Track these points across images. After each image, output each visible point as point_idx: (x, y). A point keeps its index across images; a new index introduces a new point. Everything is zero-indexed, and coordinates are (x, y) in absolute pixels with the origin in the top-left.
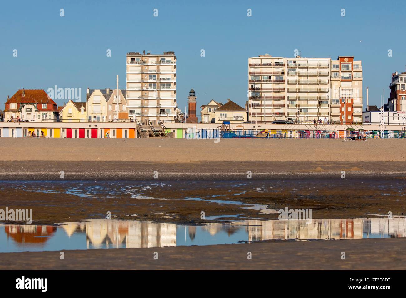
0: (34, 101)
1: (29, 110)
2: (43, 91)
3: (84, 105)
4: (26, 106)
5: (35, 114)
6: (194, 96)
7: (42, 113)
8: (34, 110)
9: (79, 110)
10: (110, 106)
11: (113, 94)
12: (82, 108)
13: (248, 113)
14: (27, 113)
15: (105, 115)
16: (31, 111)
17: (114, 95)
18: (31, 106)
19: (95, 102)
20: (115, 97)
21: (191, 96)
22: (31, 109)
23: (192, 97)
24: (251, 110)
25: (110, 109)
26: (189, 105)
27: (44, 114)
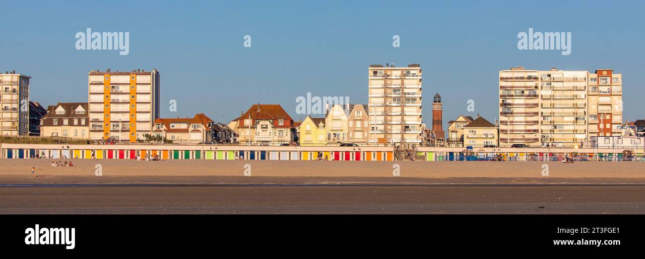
0: (270, 117)
1: (265, 126)
2: (279, 106)
3: (323, 120)
4: (262, 123)
5: (272, 131)
6: (439, 102)
7: (278, 129)
8: (270, 126)
9: (318, 127)
10: (351, 123)
11: (354, 109)
12: (321, 124)
13: (498, 129)
14: (263, 129)
15: (346, 131)
16: (267, 127)
17: (355, 111)
18: (267, 123)
19: (334, 118)
20: (356, 112)
21: (435, 102)
22: (267, 125)
23: (437, 103)
24: (502, 127)
25: (351, 125)
26: (434, 113)
27: (281, 130)
